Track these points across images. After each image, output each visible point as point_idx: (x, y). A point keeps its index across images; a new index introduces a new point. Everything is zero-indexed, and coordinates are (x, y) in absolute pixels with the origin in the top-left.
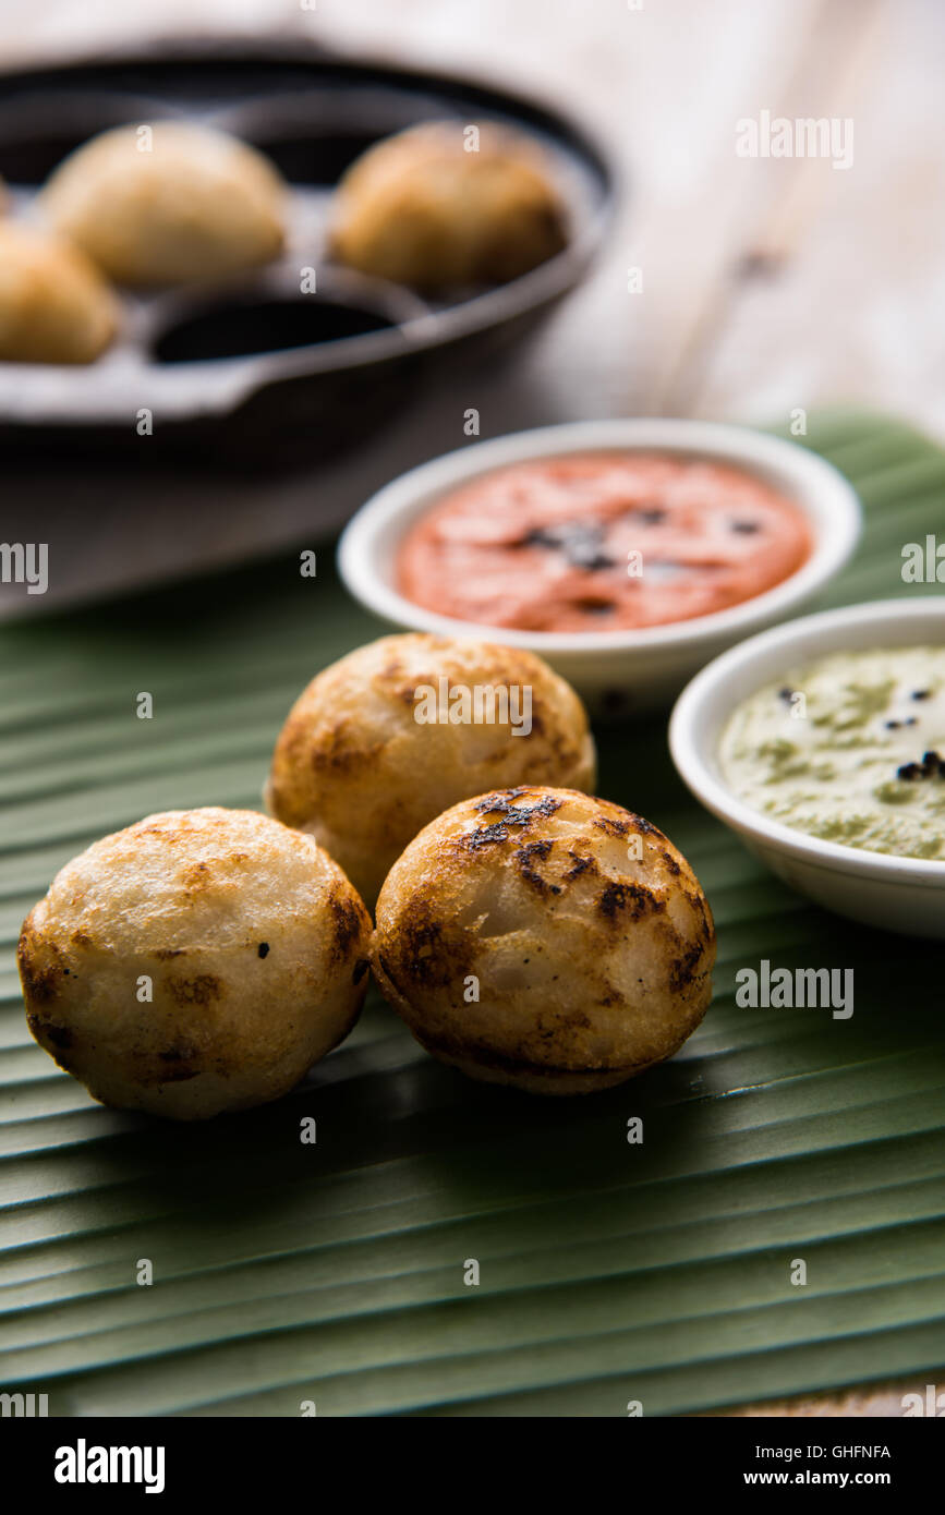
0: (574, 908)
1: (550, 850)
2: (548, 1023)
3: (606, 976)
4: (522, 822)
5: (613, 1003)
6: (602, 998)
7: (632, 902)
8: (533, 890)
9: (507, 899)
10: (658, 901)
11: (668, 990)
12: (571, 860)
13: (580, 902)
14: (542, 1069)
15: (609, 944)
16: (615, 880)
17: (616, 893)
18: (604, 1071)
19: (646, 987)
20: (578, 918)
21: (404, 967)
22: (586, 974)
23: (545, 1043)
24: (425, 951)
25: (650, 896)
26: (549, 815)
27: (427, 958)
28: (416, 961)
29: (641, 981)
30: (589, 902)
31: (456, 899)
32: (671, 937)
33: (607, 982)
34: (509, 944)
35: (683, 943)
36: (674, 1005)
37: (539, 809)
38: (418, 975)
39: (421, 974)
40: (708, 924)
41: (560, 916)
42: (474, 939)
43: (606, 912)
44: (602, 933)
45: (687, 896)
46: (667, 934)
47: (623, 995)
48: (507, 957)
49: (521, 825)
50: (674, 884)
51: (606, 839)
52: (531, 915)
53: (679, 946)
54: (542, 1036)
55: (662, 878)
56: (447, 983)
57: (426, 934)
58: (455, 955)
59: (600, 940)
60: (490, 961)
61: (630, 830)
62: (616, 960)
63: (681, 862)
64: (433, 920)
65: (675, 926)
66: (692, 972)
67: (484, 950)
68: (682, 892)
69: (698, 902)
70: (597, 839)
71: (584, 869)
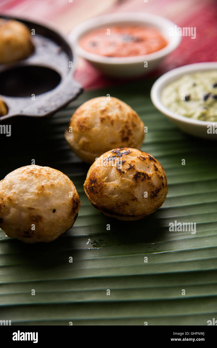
0: (127, 177)
1: (125, 163)
2: (119, 204)
3: (133, 194)
4: (120, 156)
5: (134, 200)
6: (132, 199)
7: (142, 177)
8: (118, 172)
9: (112, 174)
10: (149, 177)
11: (150, 198)
12: (129, 165)
13: (129, 176)
14: (118, 214)
15: (135, 186)
16: (139, 171)
17: (139, 174)
18: (133, 216)
20: (128, 179)
21: (89, 188)
22: (128, 193)
23: (118, 209)
24: (93, 185)
25: (147, 175)
26: (127, 155)
27: (93, 186)
28: (91, 187)
29: (143, 195)
30: (132, 176)
31: (101, 173)
32: (152, 185)
33: (134, 195)
34: (111, 184)
35: (155, 187)
36: (151, 202)
37: (125, 153)
38: (91, 190)
39: (92, 190)
40: (164, 183)
41: (123, 179)
42: (104, 183)
43: (135, 178)
44: (133, 183)
45: (158, 176)
46: (151, 185)
47: (138, 199)
48: (111, 187)
49: (119, 157)
50: (155, 173)
51: (139, 161)
52: (117, 178)
53: (154, 188)
54: (117, 207)
55: (152, 171)
56: (97, 192)
57: (93, 181)
58: (99, 186)
59: (133, 185)
60: (107, 188)
61: (147, 159)
62: (137, 190)
63: (159, 168)
64: (95, 178)
65: (153, 183)
66: (157, 194)
67: (105, 185)
68: (157, 174)
69: (162, 177)
70: (137, 161)
71: (132, 168)
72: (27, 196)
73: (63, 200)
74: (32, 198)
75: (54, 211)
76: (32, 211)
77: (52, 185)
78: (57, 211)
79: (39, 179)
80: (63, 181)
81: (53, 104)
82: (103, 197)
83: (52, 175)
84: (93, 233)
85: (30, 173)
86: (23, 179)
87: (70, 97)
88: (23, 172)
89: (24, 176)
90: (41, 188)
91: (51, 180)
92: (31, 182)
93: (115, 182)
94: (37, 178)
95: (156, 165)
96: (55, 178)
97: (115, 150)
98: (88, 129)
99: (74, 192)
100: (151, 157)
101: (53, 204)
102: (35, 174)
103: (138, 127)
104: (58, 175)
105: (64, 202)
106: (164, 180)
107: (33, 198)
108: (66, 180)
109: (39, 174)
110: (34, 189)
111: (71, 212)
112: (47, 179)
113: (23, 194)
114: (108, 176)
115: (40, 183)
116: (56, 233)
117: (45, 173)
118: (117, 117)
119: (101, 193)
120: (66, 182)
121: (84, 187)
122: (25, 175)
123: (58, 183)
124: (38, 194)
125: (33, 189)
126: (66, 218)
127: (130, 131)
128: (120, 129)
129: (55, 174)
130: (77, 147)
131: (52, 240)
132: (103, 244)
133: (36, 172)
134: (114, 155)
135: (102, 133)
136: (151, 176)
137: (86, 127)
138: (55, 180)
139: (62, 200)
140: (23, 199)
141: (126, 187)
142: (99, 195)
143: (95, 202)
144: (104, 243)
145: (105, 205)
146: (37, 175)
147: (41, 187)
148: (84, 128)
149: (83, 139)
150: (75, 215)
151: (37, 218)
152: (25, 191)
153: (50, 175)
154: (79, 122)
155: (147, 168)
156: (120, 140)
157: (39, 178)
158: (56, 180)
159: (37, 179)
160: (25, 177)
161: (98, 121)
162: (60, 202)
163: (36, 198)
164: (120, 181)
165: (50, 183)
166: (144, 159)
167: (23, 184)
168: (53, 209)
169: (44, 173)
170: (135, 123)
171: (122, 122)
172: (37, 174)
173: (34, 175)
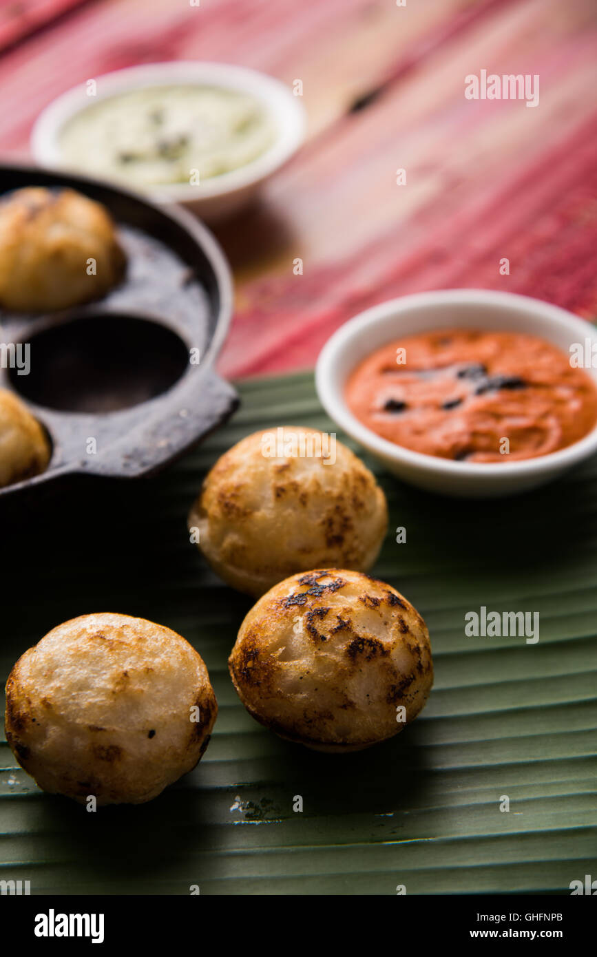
0: (332, 650)
1: (326, 613)
2: (310, 715)
3: (346, 692)
4: (317, 594)
5: (348, 707)
6: (342, 704)
7: (368, 649)
8: (310, 637)
9: (296, 640)
10: (385, 650)
11: (385, 702)
12: (337, 620)
13: (337, 647)
15: (349, 673)
16: (361, 635)
17: (359, 643)
18: (344, 744)
19: (371, 699)
20: (333, 657)
21: (240, 670)
22: (333, 689)
23: (308, 726)
24: (250, 664)
25: (381, 646)
26: (334, 591)
27: (250, 668)
28: (245, 669)
29: (368, 695)
30: (342, 647)
31: (270, 637)
32: (391, 671)
33: (346, 696)
34: (293, 666)
35: (399, 675)
36: (390, 711)
37: (330, 586)
38: (245, 677)
39: (247, 677)
40: (422, 662)
41: (323, 654)
42: (275, 662)
43: (350, 653)
44: (346, 667)
45: (409, 646)
46: (388, 670)
47: (355, 704)
48: (292, 674)
49: (316, 596)
50: (401, 639)
51: (363, 609)
52: (307, 651)
53: (396, 677)
54: (307, 722)
55: (394, 635)
56: (258, 684)
57: (251, 654)
58: (264, 669)
59: (344, 671)
60: (282, 675)
61: (382, 604)
62: (353, 683)
63: (413, 624)
64: (256, 647)
65: (395, 665)
66: (405, 693)
67: (279, 669)
68: (406, 643)
69: (417, 649)
70: (358, 609)
71: (343, 627)
72: (89, 699)
73: (175, 705)
74: (98, 703)
75: (152, 734)
76: (99, 734)
77: (148, 671)
78: (157, 734)
79: (119, 654)
80: (176, 659)
81: (163, 443)
82: (273, 697)
83: (151, 644)
84: (248, 781)
85: (95, 637)
86: (79, 653)
87: (207, 425)
88: (79, 635)
89: (81, 647)
90: (122, 679)
91: (147, 656)
92: (97, 663)
93: (301, 663)
94: (113, 651)
95: (406, 618)
96: (156, 650)
97: (308, 576)
98: (245, 514)
99: (202, 683)
100: (394, 595)
101: (150, 719)
102: (109, 640)
103: (368, 507)
104: (164, 643)
105: (175, 712)
106: (423, 656)
107: (101, 704)
108: (184, 653)
109: (118, 640)
110: (105, 680)
111: (192, 735)
112: (138, 654)
113: (80, 692)
114: (286, 645)
115: (119, 666)
116: (157, 783)
117: (133, 639)
118: (317, 484)
119: (269, 687)
120: (183, 659)
121: (230, 664)
122: (85, 644)
123: (164, 665)
124: (114, 692)
125: (103, 680)
126: (179, 751)
127: (346, 519)
128: (324, 515)
129: (157, 639)
130: (216, 557)
131: (147, 801)
132: (269, 811)
133: (111, 636)
134: (304, 590)
135: (279, 525)
136: (390, 648)
137: (238, 509)
138: (156, 657)
139: (172, 708)
140: (77, 704)
141: (327, 676)
142: (264, 691)
143: (253, 705)
144: (272, 808)
145: (278, 715)
146: (113, 643)
147: (121, 675)
148: (235, 511)
149: (232, 539)
150: (202, 740)
151: (111, 751)
152: (83, 686)
153: (145, 643)
154: (222, 495)
155: (383, 626)
156: (321, 542)
157: (117, 651)
158: (159, 657)
159: (113, 653)
160: (84, 650)
161: (270, 494)
162: (167, 712)
163: (109, 702)
164: (313, 659)
165: (144, 665)
166: (376, 602)
167: (80, 666)
168: (150, 729)
169: (131, 639)
170: (361, 498)
171: (328, 497)
172: (112, 640)
173: (107, 643)
